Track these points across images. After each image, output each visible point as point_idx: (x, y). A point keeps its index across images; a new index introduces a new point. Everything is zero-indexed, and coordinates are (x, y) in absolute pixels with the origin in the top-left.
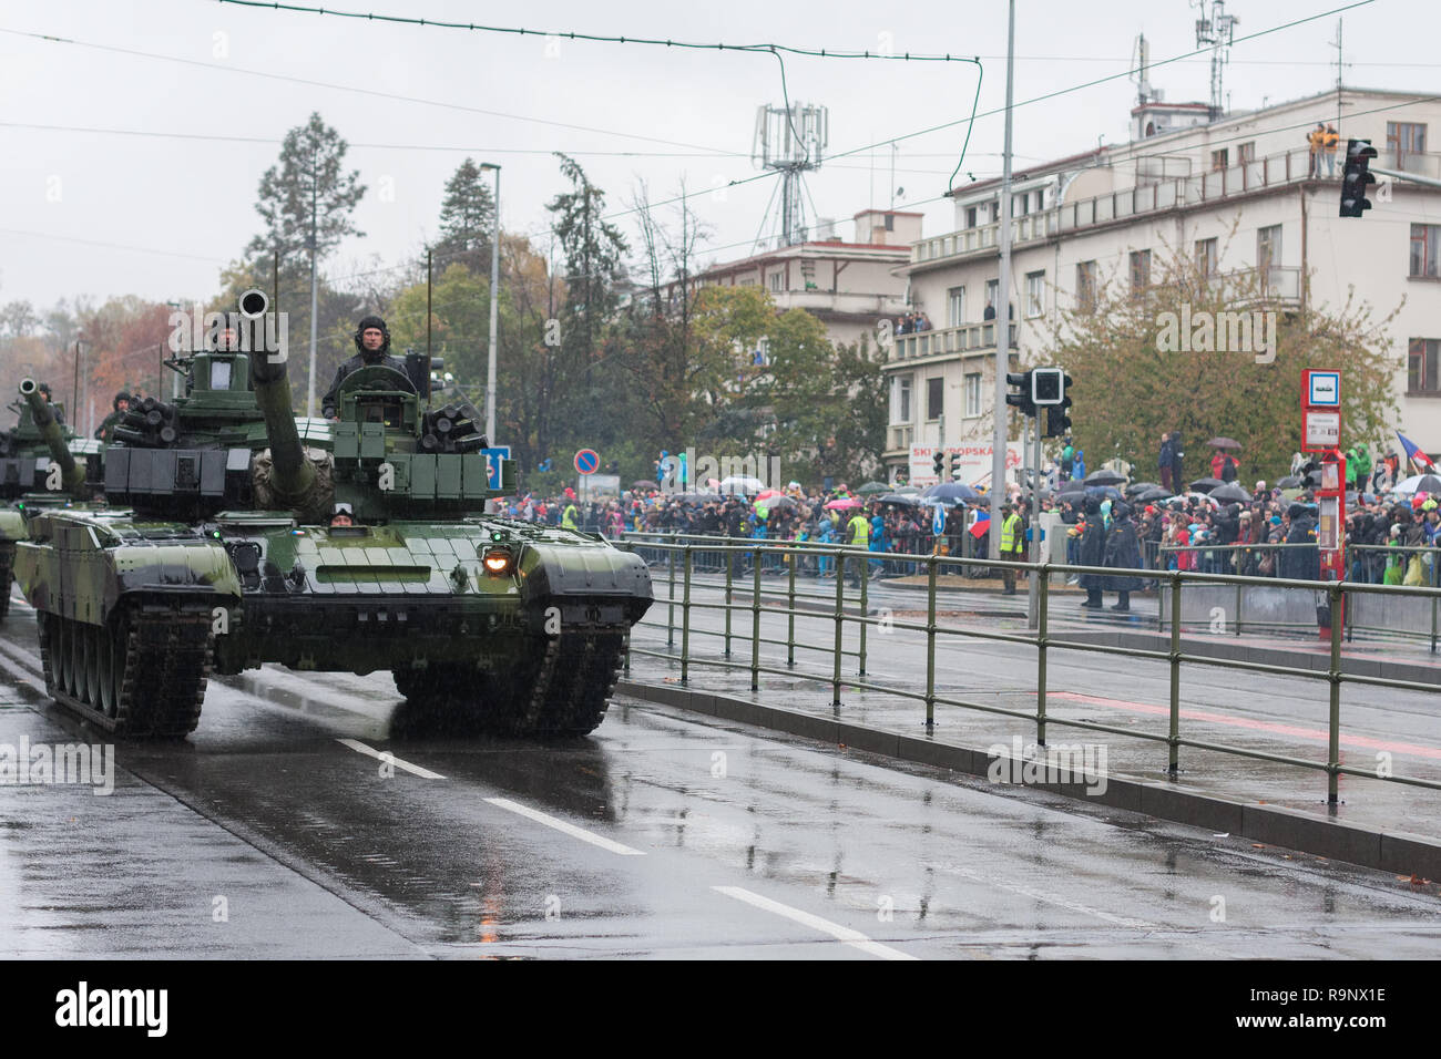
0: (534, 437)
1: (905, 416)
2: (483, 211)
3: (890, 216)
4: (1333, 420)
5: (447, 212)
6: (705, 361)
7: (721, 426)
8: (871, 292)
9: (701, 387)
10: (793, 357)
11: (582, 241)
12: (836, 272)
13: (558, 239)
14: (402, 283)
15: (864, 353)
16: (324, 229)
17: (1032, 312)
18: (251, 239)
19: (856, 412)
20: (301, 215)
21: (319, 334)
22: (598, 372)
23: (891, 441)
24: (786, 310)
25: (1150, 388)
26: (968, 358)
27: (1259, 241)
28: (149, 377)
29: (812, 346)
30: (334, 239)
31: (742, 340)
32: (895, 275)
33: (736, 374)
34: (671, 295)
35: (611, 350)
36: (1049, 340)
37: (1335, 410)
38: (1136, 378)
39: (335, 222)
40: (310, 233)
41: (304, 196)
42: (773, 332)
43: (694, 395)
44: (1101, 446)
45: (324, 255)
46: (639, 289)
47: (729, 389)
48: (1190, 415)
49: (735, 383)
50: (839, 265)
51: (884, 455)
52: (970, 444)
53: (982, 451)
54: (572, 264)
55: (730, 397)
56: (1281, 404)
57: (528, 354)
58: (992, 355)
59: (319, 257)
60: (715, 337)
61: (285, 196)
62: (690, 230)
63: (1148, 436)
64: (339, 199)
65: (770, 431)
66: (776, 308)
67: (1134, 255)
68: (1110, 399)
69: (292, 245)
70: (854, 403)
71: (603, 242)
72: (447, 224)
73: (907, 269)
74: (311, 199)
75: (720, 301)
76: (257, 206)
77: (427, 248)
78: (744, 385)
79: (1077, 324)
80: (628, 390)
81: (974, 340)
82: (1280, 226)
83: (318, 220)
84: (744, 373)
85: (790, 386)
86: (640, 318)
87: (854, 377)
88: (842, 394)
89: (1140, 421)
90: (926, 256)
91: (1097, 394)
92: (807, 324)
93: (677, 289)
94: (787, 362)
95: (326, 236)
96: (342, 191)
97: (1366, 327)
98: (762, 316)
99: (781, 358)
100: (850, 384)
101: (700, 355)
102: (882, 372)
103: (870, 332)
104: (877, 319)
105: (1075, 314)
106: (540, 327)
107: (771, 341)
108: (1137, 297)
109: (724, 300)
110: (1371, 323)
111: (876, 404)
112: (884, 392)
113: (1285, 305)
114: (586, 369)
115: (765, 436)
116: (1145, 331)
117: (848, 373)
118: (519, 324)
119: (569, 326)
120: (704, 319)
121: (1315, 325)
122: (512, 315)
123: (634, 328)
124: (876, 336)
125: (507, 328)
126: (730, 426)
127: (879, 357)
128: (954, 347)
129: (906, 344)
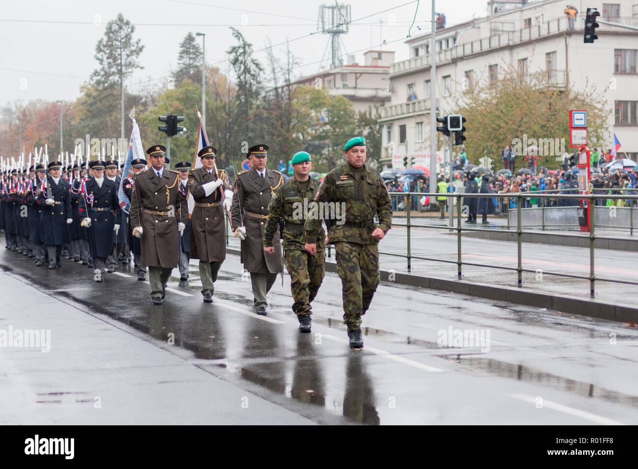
0: (223, 156)
1: (389, 142)
2: (197, 56)
3: (380, 53)
4: (584, 133)
5: (181, 57)
6: (299, 119)
8: (373, 87)
9: (298, 131)
10: (338, 117)
11: (242, 66)
12: (357, 79)
13: (232, 66)
14: (161, 89)
15: (370, 115)
16: (126, 65)
17: (445, 94)
18: (93, 71)
20: (115, 60)
21: (125, 112)
22: (251, 125)
23: (383, 154)
24: (334, 96)
25: (499, 126)
26: (418, 115)
27: (546, 58)
28: (49, 134)
29: (347, 112)
30: (130, 70)
31: (315, 110)
32: (383, 79)
33: (313, 126)
34: (283, 91)
35: (258, 115)
36: (453, 105)
37: (584, 128)
38: (492, 121)
39: (130, 63)
40: (119, 68)
41: (116, 51)
42: (329, 106)
43: (294, 135)
44: (478, 152)
45: (126, 77)
46: (269, 89)
47: (310, 132)
49: (313, 129)
50: (358, 75)
51: (381, 160)
52: (419, 153)
53: (425, 156)
54: (239, 77)
55: (311, 136)
56: (558, 131)
57: (219, 118)
58: (428, 114)
59: (124, 78)
60: (303, 109)
61: (108, 52)
62: (291, 60)
63: (499, 147)
64: (132, 52)
65: (328, 151)
66: (330, 96)
67: (490, 67)
68: (481, 131)
69: (111, 73)
71: (253, 67)
72: (181, 62)
73: (389, 76)
74: (119, 52)
75: (305, 93)
76: (95, 56)
77: (172, 73)
78: (316, 132)
79: (466, 98)
80: (265, 133)
81: (420, 107)
82: (555, 52)
83: (123, 62)
84: (317, 125)
85: (337, 130)
86: (269, 101)
87: (366, 125)
88: (361, 133)
89: (495, 141)
90: (397, 70)
91: (476, 129)
92: (344, 102)
93: (285, 89)
94: (336, 119)
95: (126, 69)
96: (133, 48)
97: (594, 96)
98: (324, 99)
99: (333, 118)
100: (364, 129)
101: (297, 117)
102: (378, 123)
103: (372, 105)
104: (375, 99)
105: (465, 93)
106: (224, 106)
107: (328, 111)
108: (492, 85)
109: (307, 92)
110: (597, 94)
111: (376, 137)
112: (379, 131)
113: (559, 87)
114: (246, 124)
115: (327, 153)
116: (496, 100)
117: (363, 124)
118: (215, 104)
119: (238, 105)
120: (298, 101)
121: (572, 96)
122: (212, 101)
123: (267, 106)
124: (375, 107)
125: (210, 107)
126: (311, 149)
127: (377, 116)
128: (411, 111)
129: (389, 110)
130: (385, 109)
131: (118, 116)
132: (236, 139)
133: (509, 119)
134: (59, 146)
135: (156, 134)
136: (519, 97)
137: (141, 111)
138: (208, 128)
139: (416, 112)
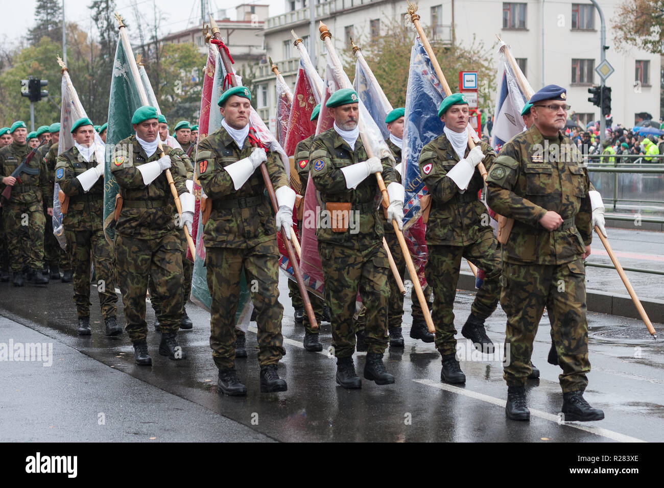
1: (265, 104)
2: (55, 11)
3: (253, 7)
4: (474, 95)
5: (38, 12)
6: (168, 80)
7: (177, 112)
8: (246, 44)
9: (167, 93)
11: (106, 23)
12: (229, 35)
13: (94, 22)
14: (18, 48)
15: (244, 74)
17: (324, 51)
27: (431, 13)
31: (185, 70)
32: (257, 35)
33: (183, 86)
34: (149, 49)
37: (475, 90)
42: (200, 65)
43: (163, 97)
46: (134, 46)
47: (180, 94)
49: (182, 90)
50: (230, 32)
54: (102, 35)
55: (181, 98)
57: (82, 79)
60: (172, 69)
62: (158, 16)
66: (200, 54)
67: (372, 22)
72: (38, 18)
73: (263, 33)
75: (173, 51)
78: (186, 94)
79: (347, 56)
81: (297, 66)
82: (441, 5)
84: (187, 86)
90: (272, 26)
93: (152, 47)
97: (482, 53)
98: (194, 58)
102: (253, 83)
103: (246, 64)
104: (249, 57)
105: (345, 51)
106: (87, 66)
107: (199, 70)
108: (374, 42)
109: (175, 51)
110: (485, 50)
113: (445, 44)
116: (379, 58)
118: (77, 64)
119: (101, 65)
120: (166, 60)
121: (458, 53)
122: (73, 61)
124: (249, 66)
125: (71, 67)
126: (181, 112)
127: (251, 75)
128: (287, 70)
129: (264, 69)
130: (260, 68)
132: (100, 103)
133: (392, 78)
136: (403, 54)
139: (293, 71)
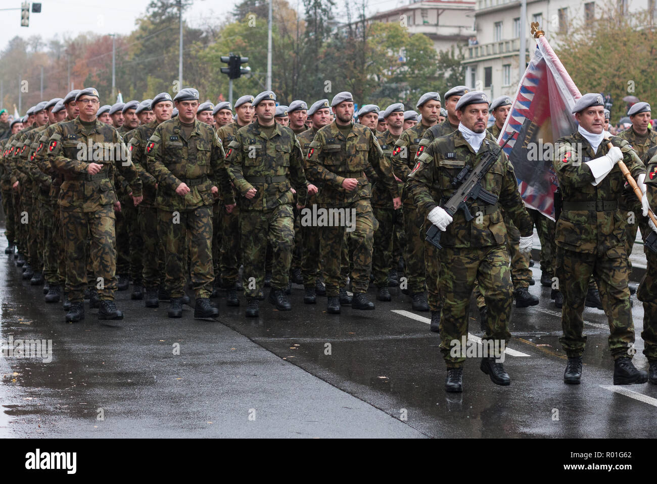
1: (474, 86)
6: (374, 59)
7: (383, 92)
8: (456, 25)
9: (372, 73)
10: (417, 57)
11: (313, 1)
12: (438, 15)
14: (224, 23)
15: (453, 55)
19: (449, 84)
21: (184, 49)
22: (321, 66)
24: (413, 34)
25: (594, 70)
26: (505, 57)
28: (100, 70)
29: (427, 52)
31: (392, 49)
32: (467, 16)
33: (389, 66)
34: (357, 27)
35: (329, 54)
38: (587, 65)
42: (408, 45)
43: (369, 77)
45: (185, 10)
46: (341, 25)
47: (386, 73)
48: (614, 83)
49: (389, 70)
50: (439, 12)
54: (308, 12)
55: (387, 78)
57: (287, 57)
58: (516, 55)
59: (183, 11)
60: (379, 48)
65: (406, 94)
66: (409, 34)
67: (586, 5)
69: (169, 5)
70: (448, 80)
73: (474, 13)
75: (381, 30)
78: (392, 73)
79: (559, 39)
80: (337, 74)
81: (507, 48)
84: (394, 65)
85: (416, 72)
86: (342, 39)
87: (448, 66)
88: (441, 76)
92: (425, 41)
93: (359, 25)
94: (415, 60)
98: (402, 37)
99: (412, 58)
100: (446, 70)
101: (372, 57)
102: (461, 64)
103: (455, 44)
104: (459, 38)
105: (558, 34)
106: (292, 44)
107: (406, 50)
108: (588, 26)
109: (383, 30)
111: (459, 80)
112: (463, 74)
114: (315, 64)
115: (404, 97)
116: (592, 42)
117: (445, 65)
118: (282, 42)
119: (306, 43)
120: (374, 38)
122: (279, 38)
123: (339, 44)
124: (458, 46)
125: (276, 44)
126: (387, 92)
127: (460, 57)
128: (498, 51)
129: (474, 51)
130: (469, 49)
131: (177, 53)
132: (304, 80)
133: (605, 63)
134: (111, 84)
135: (217, 73)
136: (617, 38)
137: (201, 48)
138: (274, 67)
139: (503, 53)
